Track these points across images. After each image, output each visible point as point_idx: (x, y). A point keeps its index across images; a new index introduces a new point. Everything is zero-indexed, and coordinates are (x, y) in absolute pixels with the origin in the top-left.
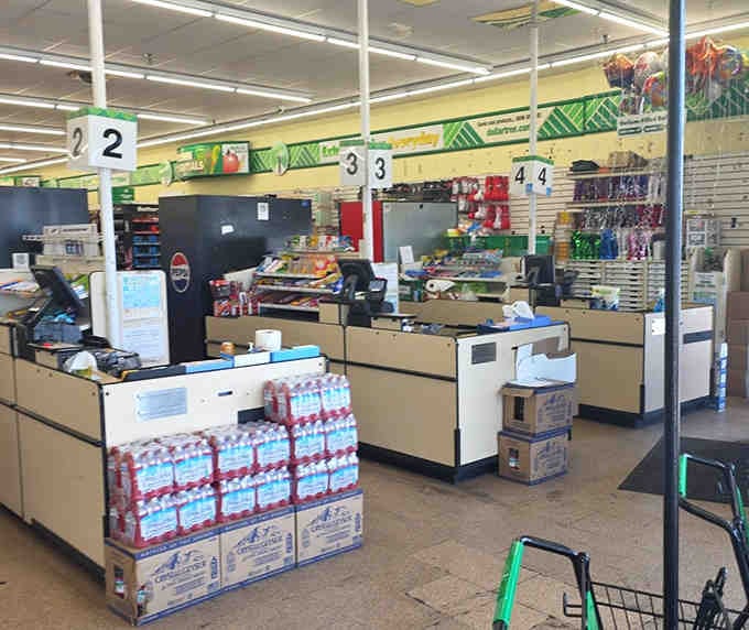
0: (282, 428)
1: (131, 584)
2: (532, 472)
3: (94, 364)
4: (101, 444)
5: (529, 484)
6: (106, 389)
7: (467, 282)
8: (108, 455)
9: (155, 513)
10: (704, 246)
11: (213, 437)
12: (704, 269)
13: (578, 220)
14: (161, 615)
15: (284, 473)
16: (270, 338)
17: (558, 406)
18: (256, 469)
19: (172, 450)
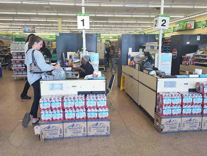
0: (201, 95)
1: (160, 123)
3: (155, 73)
4: (156, 91)
6: (158, 79)
8: (157, 94)
9: (167, 109)
11: (182, 94)
14: (166, 132)
15: (200, 106)
16: (199, 71)
18: (192, 104)
19: (172, 95)
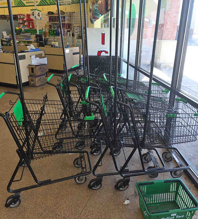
2: (37, 84)
5: (36, 87)
7: (22, 41)
10: (78, 33)
12: (78, 39)
13: (50, 26)
17: (42, 69)
